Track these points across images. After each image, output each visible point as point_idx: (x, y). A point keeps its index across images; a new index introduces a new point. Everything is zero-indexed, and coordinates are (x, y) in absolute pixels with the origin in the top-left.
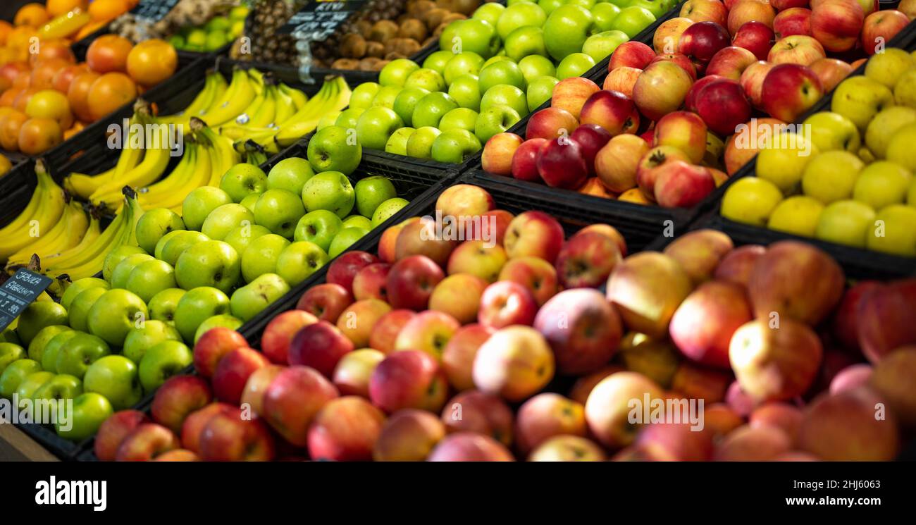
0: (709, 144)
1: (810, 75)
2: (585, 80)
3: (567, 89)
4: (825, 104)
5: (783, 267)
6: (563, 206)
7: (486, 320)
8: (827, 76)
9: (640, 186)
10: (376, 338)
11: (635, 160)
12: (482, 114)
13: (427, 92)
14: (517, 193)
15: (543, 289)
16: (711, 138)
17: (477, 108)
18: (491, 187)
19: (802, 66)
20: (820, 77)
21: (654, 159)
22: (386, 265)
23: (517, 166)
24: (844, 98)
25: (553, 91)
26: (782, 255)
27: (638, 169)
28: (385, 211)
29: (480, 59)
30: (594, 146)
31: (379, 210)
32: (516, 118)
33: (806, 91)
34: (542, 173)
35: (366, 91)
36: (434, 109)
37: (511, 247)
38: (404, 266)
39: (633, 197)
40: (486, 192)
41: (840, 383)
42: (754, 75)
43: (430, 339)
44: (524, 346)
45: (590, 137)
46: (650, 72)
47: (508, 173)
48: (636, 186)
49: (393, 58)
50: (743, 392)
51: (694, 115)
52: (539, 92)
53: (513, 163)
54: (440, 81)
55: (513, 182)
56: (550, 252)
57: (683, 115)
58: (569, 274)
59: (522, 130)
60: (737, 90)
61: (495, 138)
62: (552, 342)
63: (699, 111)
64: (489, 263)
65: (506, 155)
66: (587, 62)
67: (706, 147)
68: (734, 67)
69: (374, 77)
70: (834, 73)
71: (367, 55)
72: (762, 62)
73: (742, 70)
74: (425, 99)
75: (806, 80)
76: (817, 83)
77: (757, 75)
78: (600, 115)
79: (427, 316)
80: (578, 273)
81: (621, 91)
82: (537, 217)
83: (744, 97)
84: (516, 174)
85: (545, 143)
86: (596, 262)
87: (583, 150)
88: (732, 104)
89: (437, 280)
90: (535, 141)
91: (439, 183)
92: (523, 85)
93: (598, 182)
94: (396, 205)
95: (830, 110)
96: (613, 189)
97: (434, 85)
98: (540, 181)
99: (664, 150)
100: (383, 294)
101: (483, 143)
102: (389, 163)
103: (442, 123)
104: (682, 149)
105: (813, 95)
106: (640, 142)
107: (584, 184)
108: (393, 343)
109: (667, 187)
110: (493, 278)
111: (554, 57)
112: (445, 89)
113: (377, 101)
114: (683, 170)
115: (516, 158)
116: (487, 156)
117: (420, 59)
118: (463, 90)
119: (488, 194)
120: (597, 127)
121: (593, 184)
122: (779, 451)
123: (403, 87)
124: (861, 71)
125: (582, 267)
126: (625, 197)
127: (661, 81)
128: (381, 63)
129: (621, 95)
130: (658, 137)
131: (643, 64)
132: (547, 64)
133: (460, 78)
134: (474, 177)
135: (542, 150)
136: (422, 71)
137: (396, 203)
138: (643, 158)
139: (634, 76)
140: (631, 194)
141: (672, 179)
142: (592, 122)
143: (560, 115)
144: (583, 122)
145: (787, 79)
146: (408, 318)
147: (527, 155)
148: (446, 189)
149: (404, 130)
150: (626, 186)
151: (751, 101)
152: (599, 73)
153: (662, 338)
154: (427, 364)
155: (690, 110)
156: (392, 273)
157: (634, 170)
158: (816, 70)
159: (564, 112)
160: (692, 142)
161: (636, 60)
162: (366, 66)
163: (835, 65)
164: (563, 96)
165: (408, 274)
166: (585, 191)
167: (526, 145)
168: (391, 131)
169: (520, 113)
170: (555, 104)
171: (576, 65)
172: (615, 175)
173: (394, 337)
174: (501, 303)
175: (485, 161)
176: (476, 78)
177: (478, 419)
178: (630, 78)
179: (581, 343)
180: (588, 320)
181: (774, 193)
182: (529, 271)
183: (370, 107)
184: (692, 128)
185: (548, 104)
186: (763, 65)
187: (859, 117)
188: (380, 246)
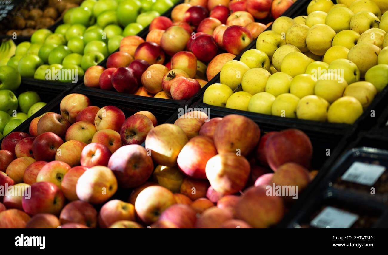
0: (199, 67)
1: (245, 31)
2: (137, 37)
3: (127, 42)
4: (253, 45)
5: (230, 127)
6: (126, 102)
7: (84, 164)
8: (254, 31)
9: (164, 90)
10: (27, 177)
11: (161, 77)
12: (84, 56)
13: (55, 46)
14: (102, 96)
15: (114, 145)
16: (199, 64)
17: (82, 53)
18: (89, 94)
19: (242, 27)
20: (250, 32)
21: (169, 76)
22: (32, 138)
23: (102, 82)
24: (262, 41)
25: (120, 43)
26: (229, 121)
27: (163, 81)
28: (34, 109)
29: (84, 28)
30: (141, 71)
31: (31, 109)
32: (102, 57)
33: (244, 39)
34: (114, 86)
35: (24, 47)
36: (60, 55)
37: (98, 125)
38: (41, 138)
39: (161, 96)
40: (86, 97)
41: (259, 182)
42: (219, 32)
43: (54, 175)
44: (102, 176)
45: (139, 66)
46: (168, 32)
47: (97, 87)
48: (162, 90)
49: (40, 28)
50: (214, 191)
51: (190, 53)
52: (114, 44)
53: (100, 81)
54: (64, 40)
55: (101, 91)
56: (117, 126)
57: (185, 53)
58: (127, 137)
59: (104, 64)
60: (211, 40)
61: (90, 68)
62: (115, 172)
63: (193, 51)
64: (86, 134)
65: (96, 77)
66: (138, 28)
67: (197, 68)
68: (210, 28)
69: (28, 39)
70: (258, 29)
71: (26, 27)
72: (224, 25)
73: (214, 29)
74: (54, 50)
75: (244, 33)
76: (249, 35)
77: (220, 32)
78: (144, 55)
79: (53, 163)
80: (132, 136)
81: (155, 42)
82: (110, 109)
83: (214, 43)
84: (101, 87)
85: (115, 70)
86: (140, 130)
87: (135, 73)
88: (208, 47)
89: (59, 144)
90: (110, 69)
91: (62, 94)
92: (106, 41)
93: (144, 89)
94: (39, 106)
95: (255, 48)
96: (152, 92)
97: (60, 42)
98: (113, 90)
99: (175, 71)
100: (31, 153)
101: (85, 71)
102: (36, 84)
103: (64, 62)
104: (184, 70)
105: (247, 41)
106: (164, 67)
107: (137, 90)
108: (35, 179)
109: (176, 90)
110: (89, 141)
111: (122, 25)
112: (66, 44)
113: (30, 51)
114: (184, 81)
115: (101, 79)
116: (86, 78)
117: (53, 29)
118: (75, 44)
119: (87, 98)
120: (143, 61)
121: (141, 90)
122: (228, 219)
123: (44, 44)
124: (270, 29)
125: (134, 133)
126: (157, 96)
127: (174, 36)
128: (32, 31)
129: (155, 44)
130: (172, 64)
131: (165, 27)
132: (119, 30)
133: (74, 38)
134: (80, 89)
135: (114, 74)
136: (54, 35)
137: (40, 105)
138: (165, 76)
139: (161, 34)
140: (160, 94)
141: (178, 86)
142: (140, 58)
143: (124, 56)
144: (136, 59)
145: (234, 33)
146: (44, 165)
147: (107, 77)
148: (65, 96)
149: (43, 67)
150: (158, 90)
151: (218, 45)
152: (144, 33)
153: (174, 166)
154: (53, 189)
155: (189, 51)
156: (35, 141)
157: (160, 82)
158: (249, 29)
159: (126, 54)
160: (189, 66)
161: (162, 26)
162: (25, 33)
163: (258, 26)
164: (126, 45)
165: (43, 142)
166: (137, 94)
167: (106, 72)
168: (37, 67)
169: (104, 55)
170: (121, 50)
171: (133, 29)
172: (152, 85)
173: (36, 175)
174: (91, 154)
175: (86, 81)
176: (82, 38)
177: (78, 215)
178: (159, 35)
179: (131, 172)
180: (135, 159)
181: (229, 91)
182: (106, 136)
183: (25, 56)
184: (189, 59)
185: (118, 50)
186: (224, 27)
187: (269, 51)
188: (30, 128)
